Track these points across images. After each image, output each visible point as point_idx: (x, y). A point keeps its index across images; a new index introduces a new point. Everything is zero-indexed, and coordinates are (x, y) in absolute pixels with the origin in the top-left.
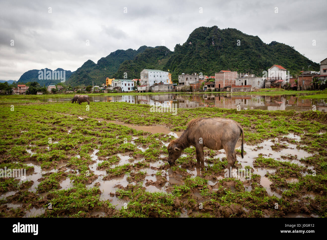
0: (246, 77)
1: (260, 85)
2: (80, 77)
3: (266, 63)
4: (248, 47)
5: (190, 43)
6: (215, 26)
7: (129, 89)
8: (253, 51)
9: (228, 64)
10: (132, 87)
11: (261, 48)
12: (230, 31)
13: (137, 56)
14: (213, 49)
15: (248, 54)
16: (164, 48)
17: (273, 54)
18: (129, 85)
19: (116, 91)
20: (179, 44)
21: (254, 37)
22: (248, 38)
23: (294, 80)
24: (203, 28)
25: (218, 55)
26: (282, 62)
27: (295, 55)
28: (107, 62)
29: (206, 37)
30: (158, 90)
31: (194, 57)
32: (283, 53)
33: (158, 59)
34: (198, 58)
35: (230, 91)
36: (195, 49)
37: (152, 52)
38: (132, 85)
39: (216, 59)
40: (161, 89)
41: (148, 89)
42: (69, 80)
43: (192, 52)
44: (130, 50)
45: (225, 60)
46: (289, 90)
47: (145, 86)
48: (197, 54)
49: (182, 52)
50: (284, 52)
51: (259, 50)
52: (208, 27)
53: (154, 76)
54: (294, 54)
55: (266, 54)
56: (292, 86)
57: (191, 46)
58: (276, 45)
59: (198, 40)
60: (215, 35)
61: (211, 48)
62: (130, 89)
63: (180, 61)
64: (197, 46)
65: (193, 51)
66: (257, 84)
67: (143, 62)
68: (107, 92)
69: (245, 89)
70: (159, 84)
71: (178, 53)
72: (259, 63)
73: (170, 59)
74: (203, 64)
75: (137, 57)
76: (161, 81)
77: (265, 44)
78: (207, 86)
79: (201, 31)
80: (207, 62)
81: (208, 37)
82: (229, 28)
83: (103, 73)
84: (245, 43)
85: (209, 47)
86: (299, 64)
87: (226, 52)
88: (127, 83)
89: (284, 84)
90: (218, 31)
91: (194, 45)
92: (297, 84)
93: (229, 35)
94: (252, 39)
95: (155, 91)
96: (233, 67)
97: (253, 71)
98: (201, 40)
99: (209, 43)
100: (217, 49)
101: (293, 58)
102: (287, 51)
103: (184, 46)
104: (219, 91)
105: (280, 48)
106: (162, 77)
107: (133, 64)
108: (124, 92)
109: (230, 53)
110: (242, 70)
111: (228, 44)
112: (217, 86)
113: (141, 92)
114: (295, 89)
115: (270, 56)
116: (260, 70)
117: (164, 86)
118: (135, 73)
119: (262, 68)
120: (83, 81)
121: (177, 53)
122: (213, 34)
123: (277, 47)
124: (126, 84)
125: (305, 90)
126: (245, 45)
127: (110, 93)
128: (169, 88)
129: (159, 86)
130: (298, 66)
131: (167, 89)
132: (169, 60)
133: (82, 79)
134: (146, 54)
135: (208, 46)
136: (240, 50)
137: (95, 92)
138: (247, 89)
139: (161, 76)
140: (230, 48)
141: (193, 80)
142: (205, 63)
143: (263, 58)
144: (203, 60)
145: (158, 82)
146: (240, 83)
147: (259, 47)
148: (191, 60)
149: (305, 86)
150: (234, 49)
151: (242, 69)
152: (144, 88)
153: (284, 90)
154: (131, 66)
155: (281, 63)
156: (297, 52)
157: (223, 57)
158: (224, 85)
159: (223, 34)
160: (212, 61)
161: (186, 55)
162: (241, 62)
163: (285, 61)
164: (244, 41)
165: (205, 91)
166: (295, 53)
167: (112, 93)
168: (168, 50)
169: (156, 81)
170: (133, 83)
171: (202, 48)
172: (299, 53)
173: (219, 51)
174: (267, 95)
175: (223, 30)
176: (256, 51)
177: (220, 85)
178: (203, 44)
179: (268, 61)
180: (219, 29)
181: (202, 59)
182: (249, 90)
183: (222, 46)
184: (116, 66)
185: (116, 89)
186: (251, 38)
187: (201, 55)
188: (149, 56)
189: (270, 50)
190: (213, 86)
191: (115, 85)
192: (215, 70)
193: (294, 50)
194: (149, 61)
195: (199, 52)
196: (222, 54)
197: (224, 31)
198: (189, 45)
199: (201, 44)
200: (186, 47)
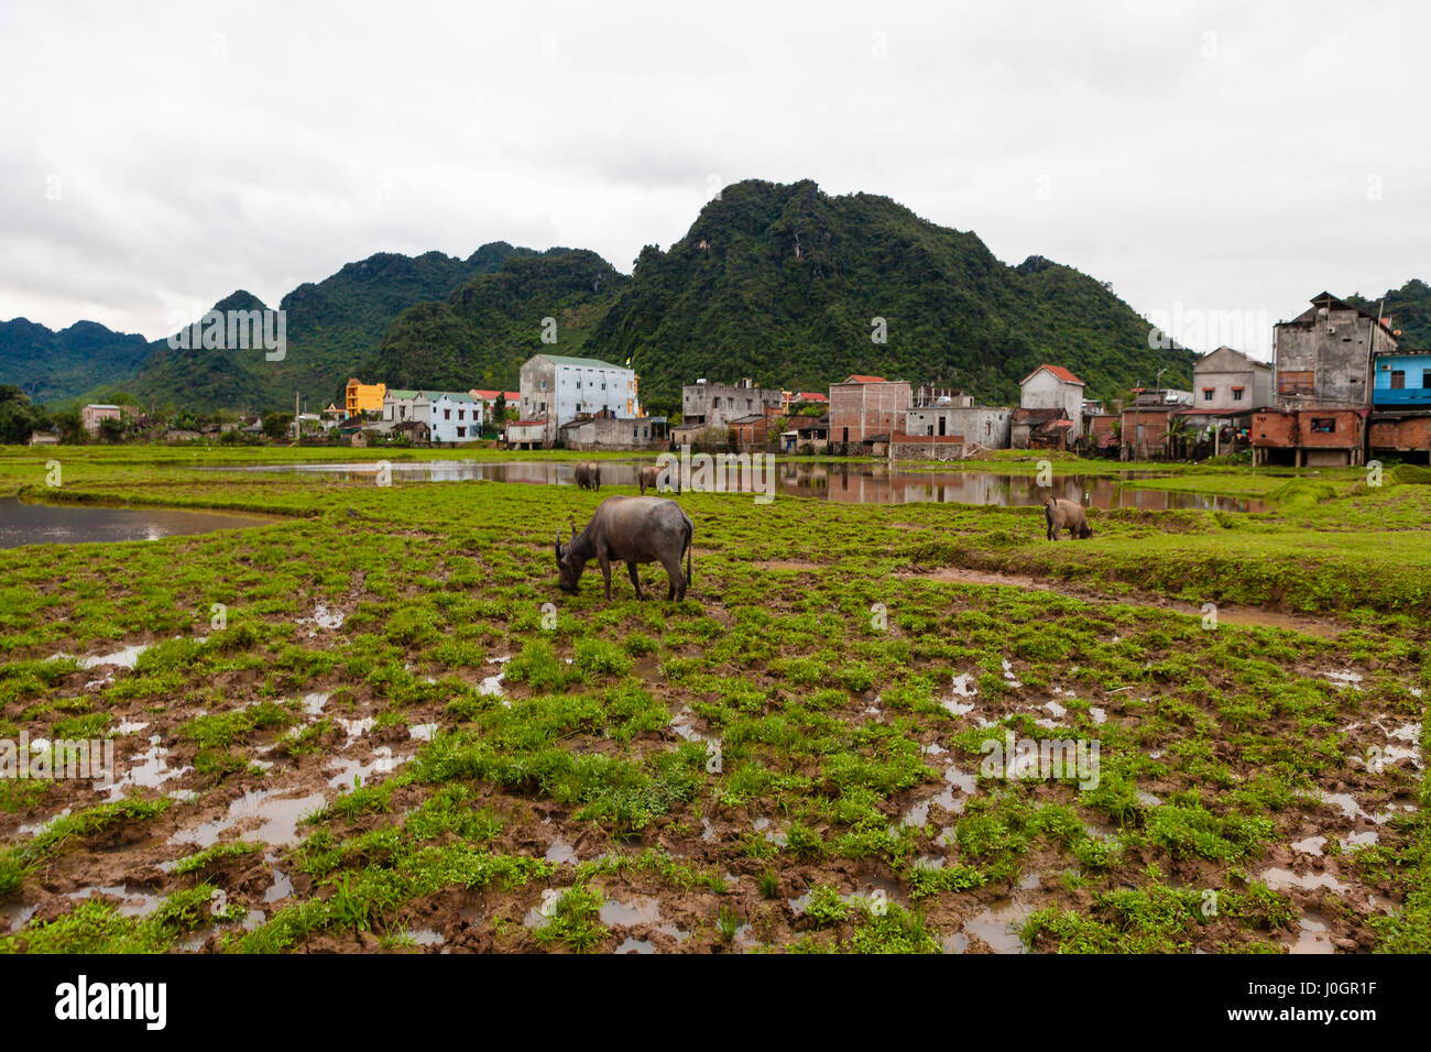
0: (945, 406)
1: (992, 435)
2: (192, 368)
3: (1006, 343)
4: (937, 276)
5: (703, 245)
6: (806, 182)
7: (461, 431)
8: (956, 293)
9: (858, 339)
10: (475, 423)
11: (986, 280)
12: (868, 207)
13: (469, 285)
14: (796, 274)
15: (937, 305)
16: (587, 258)
17: (1035, 309)
18: (461, 417)
19: (406, 440)
20: (657, 246)
21: (960, 235)
22: (939, 240)
23: (1110, 423)
24: (758, 186)
25: (815, 302)
26: (1067, 341)
27: (1116, 315)
28: (327, 306)
29: (767, 225)
30: (591, 440)
31: (718, 305)
32: (1069, 304)
33: (563, 304)
34: (734, 309)
35: (886, 455)
36: (722, 273)
37: (534, 276)
38: (476, 418)
39: (810, 317)
40: (606, 439)
41: (552, 437)
42: (138, 377)
43: (710, 284)
44: (435, 258)
45: (846, 324)
46: (1091, 459)
47: (538, 422)
48: (729, 291)
49: (666, 280)
50: (1074, 303)
51: (981, 288)
52: (779, 185)
53: (579, 385)
54: (1112, 310)
55: (1005, 305)
56: (1104, 444)
57: (707, 258)
58: (1045, 274)
59: (738, 236)
60: (807, 219)
61: (788, 271)
62: (467, 432)
63: (658, 319)
64: (733, 259)
65: (714, 279)
66: (982, 431)
67: (496, 314)
68: (364, 441)
69: (940, 450)
70: (598, 415)
71: (652, 283)
72: (980, 341)
73: (616, 306)
74: (757, 334)
75: (469, 292)
76: (605, 407)
77: (1004, 264)
78: (795, 433)
79: (749, 199)
80: (771, 327)
81: (777, 224)
82: (861, 193)
83: (308, 351)
84: (923, 257)
85: (780, 266)
86: (1129, 354)
87: (850, 292)
88: (455, 408)
89: (1075, 435)
90: (819, 203)
91: (720, 252)
92: (1119, 437)
93: (862, 220)
94: (952, 242)
95: (580, 447)
96: (878, 354)
97: (955, 372)
98: (748, 233)
99: (782, 250)
100: (812, 276)
101: (1109, 327)
102: (1086, 297)
103: (678, 257)
104: (844, 453)
105: (1061, 284)
106: (608, 386)
107: (450, 321)
108: (439, 443)
109: (865, 295)
110: (913, 369)
111: (857, 257)
112: (835, 436)
113: (524, 446)
114: (1112, 453)
115: (1023, 317)
116: (984, 368)
117: (616, 426)
118: (460, 359)
119: (990, 364)
120: (210, 387)
121: (648, 286)
122: (800, 215)
123: (1049, 281)
124: (447, 413)
125: (1144, 459)
126: (923, 264)
127: (380, 445)
128: (636, 435)
129: (598, 424)
130: (1125, 360)
131: (628, 439)
132: (612, 310)
133: (204, 376)
134: (507, 281)
135: (777, 260)
136: (905, 286)
137: (307, 442)
138: (948, 450)
139: (604, 387)
140: (867, 273)
141: (738, 408)
142: (764, 333)
143: (996, 321)
144: (754, 318)
145: (594, 410)
146: (922, 426)
147: (980, 275)
148: (705, 316)
149: (1144, 446)
150: (880, 280)
151: (913, 364)
152: (535, 433)
153: (1075, 457)
154: (442, 328)
155: (1065, 345)
156: (1122, 303)
157: (836, 309)
158: (861, 432)
159: (840, 214)
160: (793, 325)
161: (685, 295)
162: (909, 335)
163: (1077, 338)
164: (923, 250)
165: (791, 450)
166: (1115, 307)
167: (388, 446)
168: (607, 269)
169: (585, 405)
170: (479, 407)
171: (752, 268)
172: (1129, 308)
173: (822, 285)
174: (1019, 473)
175: (840, 198)
176: (967, 294)
177: (846, 429)
178: (755, 251)
179: (1013, 333)
180: (822, 193)
181: (753, 313)
182: (955, 454)
183: (835, 267)
184: (366, 324)
185: (408, 433)
186: (948, 237)
187: (748, 296)
188: (522, 288)
189: (1021, 291)
190: (822, 434)
191: (398, 413)
192: (805, 363)
193: (1112, 297)
194: (521, 311)
195: (741, 283)
196: (832, 299)
197: (844, 205)
198: (698, 251)
199: (746, 251)
200: (684, 260)
